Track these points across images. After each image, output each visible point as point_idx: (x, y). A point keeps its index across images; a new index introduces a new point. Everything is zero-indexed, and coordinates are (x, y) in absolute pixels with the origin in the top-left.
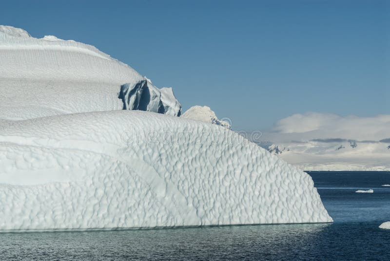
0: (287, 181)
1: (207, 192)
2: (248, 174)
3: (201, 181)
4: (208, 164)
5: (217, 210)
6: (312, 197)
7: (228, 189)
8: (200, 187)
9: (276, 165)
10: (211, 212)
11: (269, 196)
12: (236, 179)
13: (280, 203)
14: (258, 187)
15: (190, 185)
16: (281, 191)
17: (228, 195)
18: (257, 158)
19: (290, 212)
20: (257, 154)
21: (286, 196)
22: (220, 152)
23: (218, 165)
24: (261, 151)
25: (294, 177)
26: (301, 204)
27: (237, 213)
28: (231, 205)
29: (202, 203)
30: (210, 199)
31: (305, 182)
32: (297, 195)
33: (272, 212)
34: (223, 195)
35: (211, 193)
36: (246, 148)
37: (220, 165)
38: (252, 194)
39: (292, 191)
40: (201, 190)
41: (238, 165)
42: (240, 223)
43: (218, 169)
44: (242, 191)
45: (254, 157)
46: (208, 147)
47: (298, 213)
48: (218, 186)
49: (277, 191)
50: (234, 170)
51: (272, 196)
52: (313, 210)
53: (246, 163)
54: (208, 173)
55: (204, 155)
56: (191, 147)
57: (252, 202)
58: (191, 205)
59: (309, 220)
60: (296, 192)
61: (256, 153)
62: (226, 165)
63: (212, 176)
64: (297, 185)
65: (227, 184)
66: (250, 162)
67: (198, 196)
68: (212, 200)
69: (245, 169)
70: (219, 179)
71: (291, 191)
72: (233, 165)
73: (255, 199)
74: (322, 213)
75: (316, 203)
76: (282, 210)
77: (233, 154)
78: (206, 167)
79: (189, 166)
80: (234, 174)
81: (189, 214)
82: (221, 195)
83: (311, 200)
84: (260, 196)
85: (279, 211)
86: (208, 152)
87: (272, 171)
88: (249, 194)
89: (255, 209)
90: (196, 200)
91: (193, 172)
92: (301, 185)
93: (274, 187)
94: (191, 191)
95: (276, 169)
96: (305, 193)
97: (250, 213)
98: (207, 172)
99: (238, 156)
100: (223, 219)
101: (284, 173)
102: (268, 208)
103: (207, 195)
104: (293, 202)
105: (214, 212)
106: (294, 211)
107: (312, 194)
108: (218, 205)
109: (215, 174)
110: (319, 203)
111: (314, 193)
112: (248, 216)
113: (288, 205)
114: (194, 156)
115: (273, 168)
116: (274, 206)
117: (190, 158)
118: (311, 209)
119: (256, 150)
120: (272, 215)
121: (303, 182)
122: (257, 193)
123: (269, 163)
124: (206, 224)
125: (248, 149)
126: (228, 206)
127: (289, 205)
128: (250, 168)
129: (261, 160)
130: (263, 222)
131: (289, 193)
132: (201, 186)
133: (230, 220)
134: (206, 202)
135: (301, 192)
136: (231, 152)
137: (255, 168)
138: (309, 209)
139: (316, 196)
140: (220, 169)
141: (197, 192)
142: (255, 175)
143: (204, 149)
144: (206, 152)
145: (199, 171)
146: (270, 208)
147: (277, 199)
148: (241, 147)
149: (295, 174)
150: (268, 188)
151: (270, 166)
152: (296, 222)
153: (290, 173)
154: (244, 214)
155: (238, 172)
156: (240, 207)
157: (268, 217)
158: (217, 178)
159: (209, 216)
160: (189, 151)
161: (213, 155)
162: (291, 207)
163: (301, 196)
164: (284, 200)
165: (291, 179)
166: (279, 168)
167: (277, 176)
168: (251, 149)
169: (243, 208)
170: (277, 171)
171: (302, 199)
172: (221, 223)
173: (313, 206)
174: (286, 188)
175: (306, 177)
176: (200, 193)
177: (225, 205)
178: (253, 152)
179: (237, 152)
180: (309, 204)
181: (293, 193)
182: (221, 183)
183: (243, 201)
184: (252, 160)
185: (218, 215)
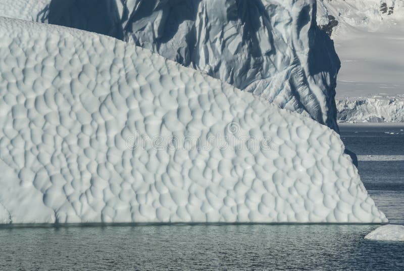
0: (278, 142)
1: (73, 161)
2: (179, 128)
3: (59, 140)
4: (79, 107)
5: (100, 196)
6: (337, 174)
7: (128, 156)
8: (56, 151)
9: (250, 111)
10: (84, 199)
11: (231, 171)
12: (150, 136)
13: (258, 183)
14: (205, 153)
15: (28, 148)
16: (262, 160)
17: (128, 168)
18: (199, 98)
19: (280, 202)
20: (202, 90)
21: (273, 170)
22: (107, 85)
23: (104, 110)
24: (209, 84)
25: (294, 135)
26: (309, 186)
27: (150, 200)
28: (136, 186)
29: (60, 182)
30: (81, 173)
31: (321, 143)
32: (301, 170)
33: (236, 201)
34: (115, 166)
35: (85, 161)
36: (173, 79)
37: (109, 111)
38: (189, 165)
39: (289, 160)
40: (58, 157)
41: (155, 111)
42: (157, 221)
43: (103, 118)
44: (165, 159)
45: (193, 95)
46: (75, 76)
47: (302, 203)
48: (105, 149)
49: (251, 161)
50: (145, 119)
51: (240, 171)
52: (337, 198)
53: (175, 107)
54: (79, 126)
55: (67, 90)
56: (32, 77)
57: (188, 182)
58: (28, 185)
59: (327, 218)
60: (298, 162)
61: (198, 89)
62: (125, 110)
63: (89, 131)
64: (303, 150)
65: (125, 146)
66: (185, 104)
67: (51, 167)
68: (87, 177)
69: (173, 118)
70: (108, 137)
71: (285, 160)
72: (142, 110)
73: (197, 175)
74: (361, 205)
75: (347, 186)
76: (262, 198)
77: (142, 90)
78: (73, 115)
79: (28, 111)
80: (146, 127)
81: (26, 202)
82: (111, 167)
83: (335, 179)
84: (209, 171)
85: (255, 200)
86: (77, 84)
87: (240, 121)
88: (182, 166)
89: (196, 194)
90: (44, 175)
91: (41, 122)
92: (312, 151)
93: (245, 153)
94: (32, 158)
95: (249, 119)
96: (320, 165)
97: (183, 203)
98: (75, 122)
99: (153, 93)
100: (116, 212)
101: (270, 127)
102: (228, 192)
103: (74, 166)
104: (289, 183)
105: (91, 198)
106: (292, 200)
107: (337, 167)
108: (101, 185)
109: (96, 126)
110: (354, 185)
111: (342, 166)
112: (179, 207)
113: (276, 187)
114: (41, 92)
115: (241, 116)
116: (242, 190)
117: (32, 96)
118: (333, 197)
119: (198, 83)
120: (238, 207)
121: (316, 143)
122: (201, 164)
123: (232, 107)
124: (71, 220)
125: (178, 81)
126: (127, 187)
127: (281, 188)
128: (186, 116)
129: (213, 101)
130: (214, 218)
131: (281, 164)
132: (59, 149)
133: (132, 215)
134: (70, 178)
135: (309, 162)
136: (136, 85)
137: (199, 116)
138: (329, 197)
139: (348, 171)
140: (110, 118)
141: (47, 160)
142: (196, 130)
143: (67, 80)
144: (71, 84)
145: (54, 121)
146: (232, 194)
147: (250, 176)
148: (159, 76)
149: (297, 129)
150: (230, 154)
151: (235, 113)
152: (294, 220)
153: (284, 125)
154: (169, 202)
155: (155, 123)
156: (159, 191)
157: (227, 210)
158: (102, 134)
159: (78, 205)
160: (29, 83)
161: (90, 92)
162: (283, 190)
163: (311, 172)
164: (268, 177)
165: (288, 139)
166: (257, 117)
167: (251, 133)
168: (186, 79)
169: (165, 191)
170: (253, 123)
171: (312, 178)
172: (108, 219)
173: (338, 190)
174: (274, 155)
175: (324, 133)
176: (57, 163)
177: (121, 185)
178: (191, 86)
179: (151, 85)
180: (330, 187)
181: (290, 165)
182: (112, 145)
183: (167, 178)
184: (190, 101)
185: (102, 204)
